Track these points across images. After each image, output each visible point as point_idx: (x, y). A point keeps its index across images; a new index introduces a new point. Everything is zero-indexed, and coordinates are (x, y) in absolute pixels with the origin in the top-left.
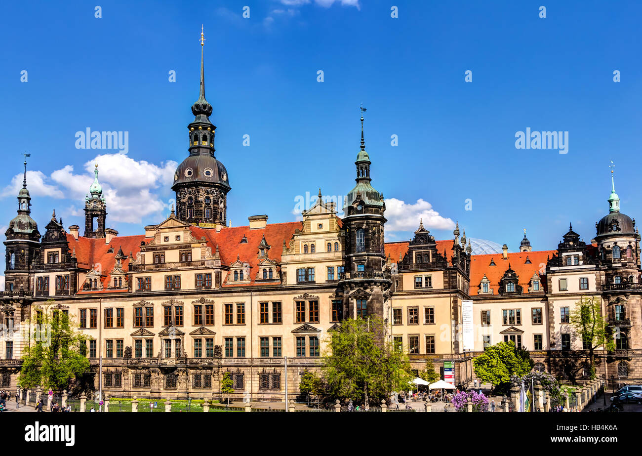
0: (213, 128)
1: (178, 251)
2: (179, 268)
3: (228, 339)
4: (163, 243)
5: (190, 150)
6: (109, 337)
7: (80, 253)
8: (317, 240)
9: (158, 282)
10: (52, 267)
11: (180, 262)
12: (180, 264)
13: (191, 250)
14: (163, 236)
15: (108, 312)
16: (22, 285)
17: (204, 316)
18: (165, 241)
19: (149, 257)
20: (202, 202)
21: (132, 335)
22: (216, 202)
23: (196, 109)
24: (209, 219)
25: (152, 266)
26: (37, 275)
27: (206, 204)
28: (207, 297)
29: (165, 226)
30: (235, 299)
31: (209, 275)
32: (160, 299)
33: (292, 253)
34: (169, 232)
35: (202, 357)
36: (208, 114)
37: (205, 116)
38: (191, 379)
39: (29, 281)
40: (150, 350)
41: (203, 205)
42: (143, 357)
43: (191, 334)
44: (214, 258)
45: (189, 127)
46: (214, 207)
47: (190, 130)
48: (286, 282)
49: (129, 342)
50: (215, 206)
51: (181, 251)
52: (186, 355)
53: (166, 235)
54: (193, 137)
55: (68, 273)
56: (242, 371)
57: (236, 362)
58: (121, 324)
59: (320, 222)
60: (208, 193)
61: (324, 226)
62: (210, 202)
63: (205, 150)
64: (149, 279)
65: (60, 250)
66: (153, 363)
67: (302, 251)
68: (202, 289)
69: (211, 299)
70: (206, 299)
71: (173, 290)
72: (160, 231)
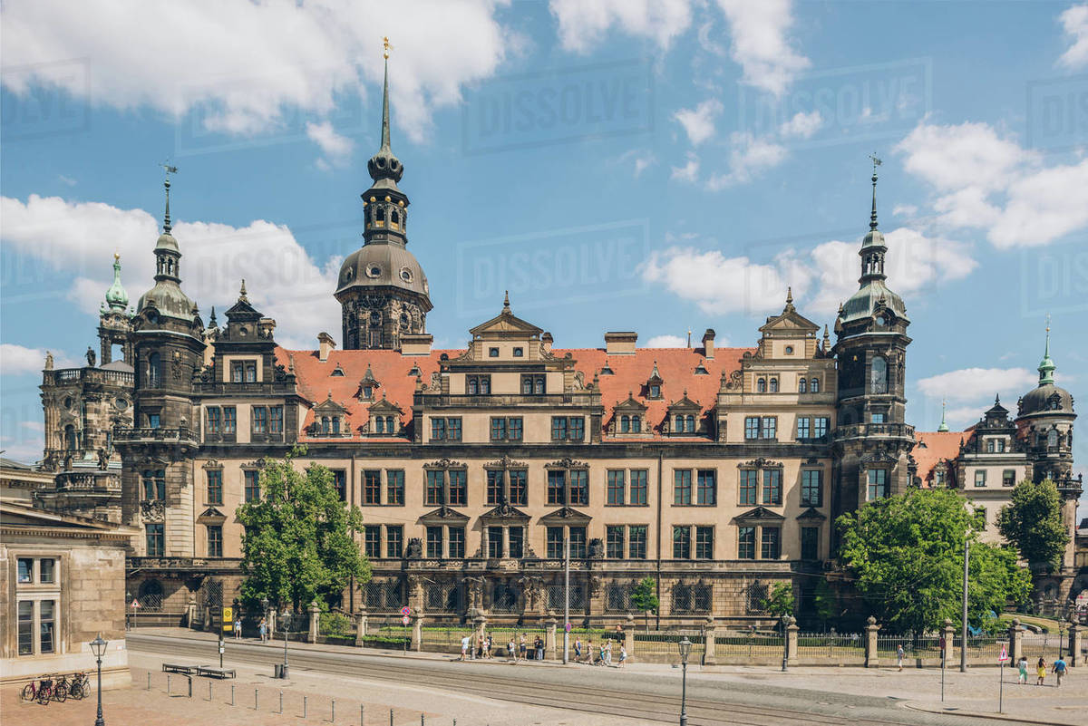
1: (517, 376)
2: (519, 405)
3: (613, 530)
4: (486, 359)
6: (372, 521)
9: (477, 428)
10: (243, 391)
11: (520, 395)
12: (521, 398)
13: (544, 376)
14: (486, 346)
15: (371, 475)
17: (567, 492)
18: (491, 356)
19: (457, 383)
21: (420, 519)
25: (464, 398)
26: (206, 403)
28: (575, 459)
29: (492, 329)
30: (628, 463)
31: (581, 418)
32: (480, 459)
34: (500, 340)
40: (458, 545)
42: (442, 557)
43: (543, 519)
44: (590, 391)
49: (415, 531)
51: (524, 376)
52: (533, 554)
53: (494, 345)
55: (275, 403)
57: (628, 567)
58: (398, 501)
64: (458, 421)
65: (259, 359)
68: (567, 447)
69: (583, 462)
70: (573, 461)
71: (506, 443)
72: (482, 338)
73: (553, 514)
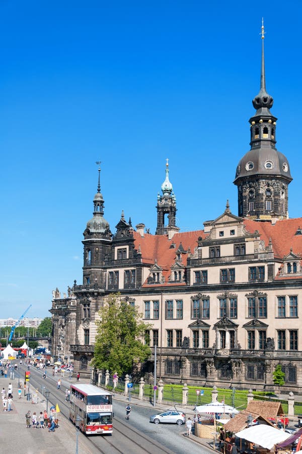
0: (274, 119)
1: (232, 245)
2: (233, 262)
3: (281, 333)
4: (218, 237)
5: (251, 144)
6: (170, 328)
7: (145, 250)
9: (214, 276)
10: (121, 263)
11: (234, 256)
12: (234, 258)
13: (245, 244)
14: (218, 231)
15: (169, 302)
16: (96, 279)
17: (258, 308)
18: (220, 236)
19: (206, 252)
20: (262, 194)
21: (190, 326)
22: (277, 194)
23: (257, 103)
24: (270, 211)
25: (208, 260)
26: (108, 270)
27: (267, 196)
28: (260, 290)
29: (220, 221)
30: (287, 292)
31: (263, 267)
32: (215, 292)
34: (224, 227)
35: (255, 349)
36: (269, 107)
37: (266, 108)
38: (244, 370)
39: (102, 275)
40: (206, 341)
41: (264, 198)
42: (199, 347)
43: (244, 326)
44: (267, 251)
45: (250, 121)
46: (275, 199)
47: (251, 124)
49: (187, 333)
50: (276, 197)
51: (236, 245)
52: (240, 347)
53: (221, 230)
54: (254, 130)
55: (133, 268)
56: (294, 364)
57: (288, 355)
58: (181, 317)
60: (268, 185)
62: (271, 194)
63: (266, 142)
64: (205, 272)
65: (127, 247)
66: (209, 353)
68: (257, 282)
69: (264, 292)
70: (259, 292)
71: (228, 283)
72: (216, 226)
73: (249, 323)
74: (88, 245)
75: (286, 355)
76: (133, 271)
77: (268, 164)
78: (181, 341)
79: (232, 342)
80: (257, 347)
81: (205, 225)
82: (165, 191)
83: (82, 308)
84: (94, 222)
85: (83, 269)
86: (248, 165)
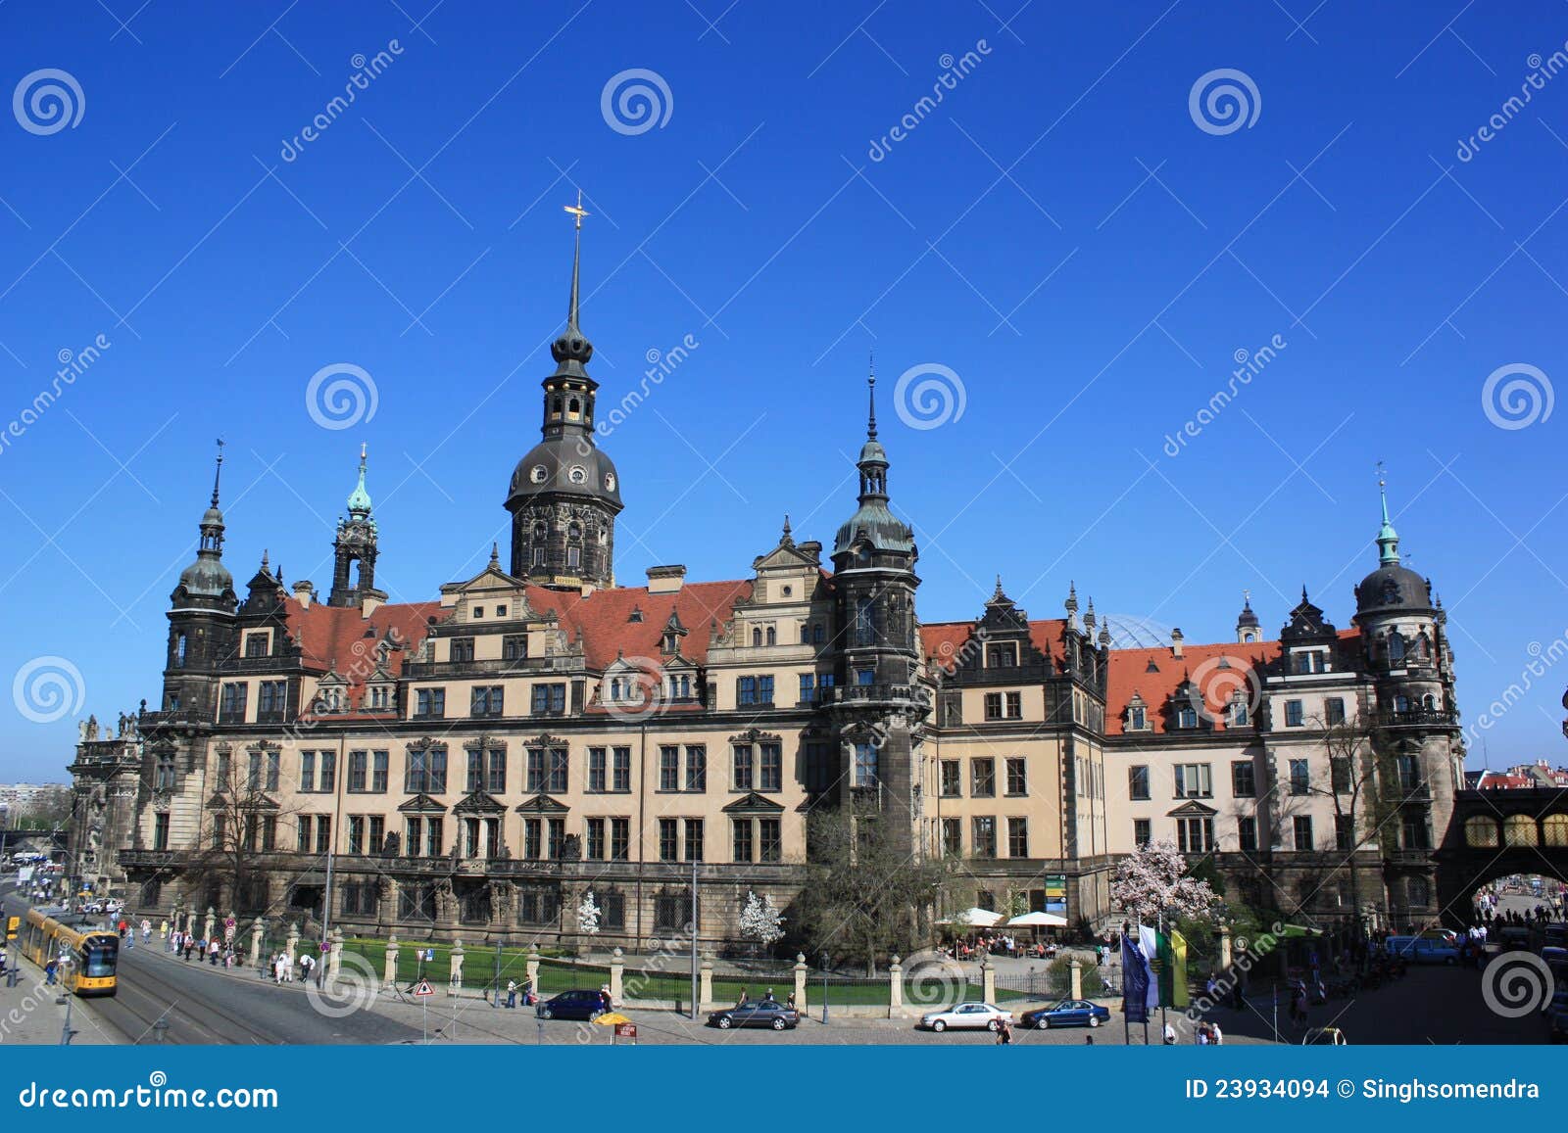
0: (592, 385)
1: (500, 637)
2: (500, 672)
3: (596, 823)
4: (471, 619)
5: (544, 430)
6: (356, 811)
7: (309, 641)
8: (779, 620)
9: (458, 700)
10: (253, 666)
11: (502, 660)
12: (502, 664)
13: (527, 636)
14: (471, 606)
15: (358, 756)
16: (194, 699)
17: (548, 771)
18: (475, 617)
19: (443, 649)
20: (562, 533)
21: (401, 808)
22: (591, 535)
23: (559, 350)
24: (576, 568)
25: (448, 666)
26: (224, 680)
27: (571, 537)
28: (554, 734)
29: (477, 585)
30: (610, 739)
31: (562, 686)
32: (460, 736)
33: (727, 646)
34: (486, 598)
35: (541, 858)
36: (584, 360)
37: (577, 362)
38: (516, 903)
39: (207, 690)
40: (436, 840)
41: (565, 541)
42: (421, 855)
43: (519, 809)
44: (571, 654)
45: (545, 384)
46: (587, 545)
47: (546, 389)
48: (715, 704)
49: (396, 823)
50: (590, 541)
51: (508, 637)
52: (508, 853)
53: (478, 603)
54: (551, 403)
55: (281, 677)
56: (620, 889)
57: (608, 870)
58: (382, 786)
59: (786, 582)
60: (575, 515)
61: (793, 591)
62: (580, 534)
63: (574, 430)
64: (441, 691)
65: (271, 630)
66: (441, 868)
67: (748, 640)
68: (546, 717)
69: (563, 738)
70: (552, 737)
71: (487, 717)
72: (468, 595)
73: (529, 803)
74: (180, 624)
75: (605, 870)
76: (281, 683)
77: (575, 475)
78: (381, 839)
79: (492, 842)
80: (545, 853)
81: (445, 591)
82: (355, 510)
83: (156, 765)
84: (197, 572)
85: (165, 674)
86: (537, 471)
